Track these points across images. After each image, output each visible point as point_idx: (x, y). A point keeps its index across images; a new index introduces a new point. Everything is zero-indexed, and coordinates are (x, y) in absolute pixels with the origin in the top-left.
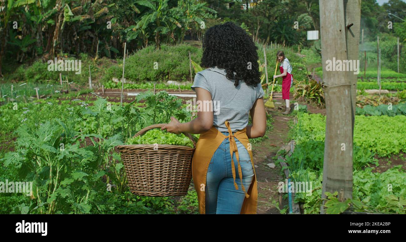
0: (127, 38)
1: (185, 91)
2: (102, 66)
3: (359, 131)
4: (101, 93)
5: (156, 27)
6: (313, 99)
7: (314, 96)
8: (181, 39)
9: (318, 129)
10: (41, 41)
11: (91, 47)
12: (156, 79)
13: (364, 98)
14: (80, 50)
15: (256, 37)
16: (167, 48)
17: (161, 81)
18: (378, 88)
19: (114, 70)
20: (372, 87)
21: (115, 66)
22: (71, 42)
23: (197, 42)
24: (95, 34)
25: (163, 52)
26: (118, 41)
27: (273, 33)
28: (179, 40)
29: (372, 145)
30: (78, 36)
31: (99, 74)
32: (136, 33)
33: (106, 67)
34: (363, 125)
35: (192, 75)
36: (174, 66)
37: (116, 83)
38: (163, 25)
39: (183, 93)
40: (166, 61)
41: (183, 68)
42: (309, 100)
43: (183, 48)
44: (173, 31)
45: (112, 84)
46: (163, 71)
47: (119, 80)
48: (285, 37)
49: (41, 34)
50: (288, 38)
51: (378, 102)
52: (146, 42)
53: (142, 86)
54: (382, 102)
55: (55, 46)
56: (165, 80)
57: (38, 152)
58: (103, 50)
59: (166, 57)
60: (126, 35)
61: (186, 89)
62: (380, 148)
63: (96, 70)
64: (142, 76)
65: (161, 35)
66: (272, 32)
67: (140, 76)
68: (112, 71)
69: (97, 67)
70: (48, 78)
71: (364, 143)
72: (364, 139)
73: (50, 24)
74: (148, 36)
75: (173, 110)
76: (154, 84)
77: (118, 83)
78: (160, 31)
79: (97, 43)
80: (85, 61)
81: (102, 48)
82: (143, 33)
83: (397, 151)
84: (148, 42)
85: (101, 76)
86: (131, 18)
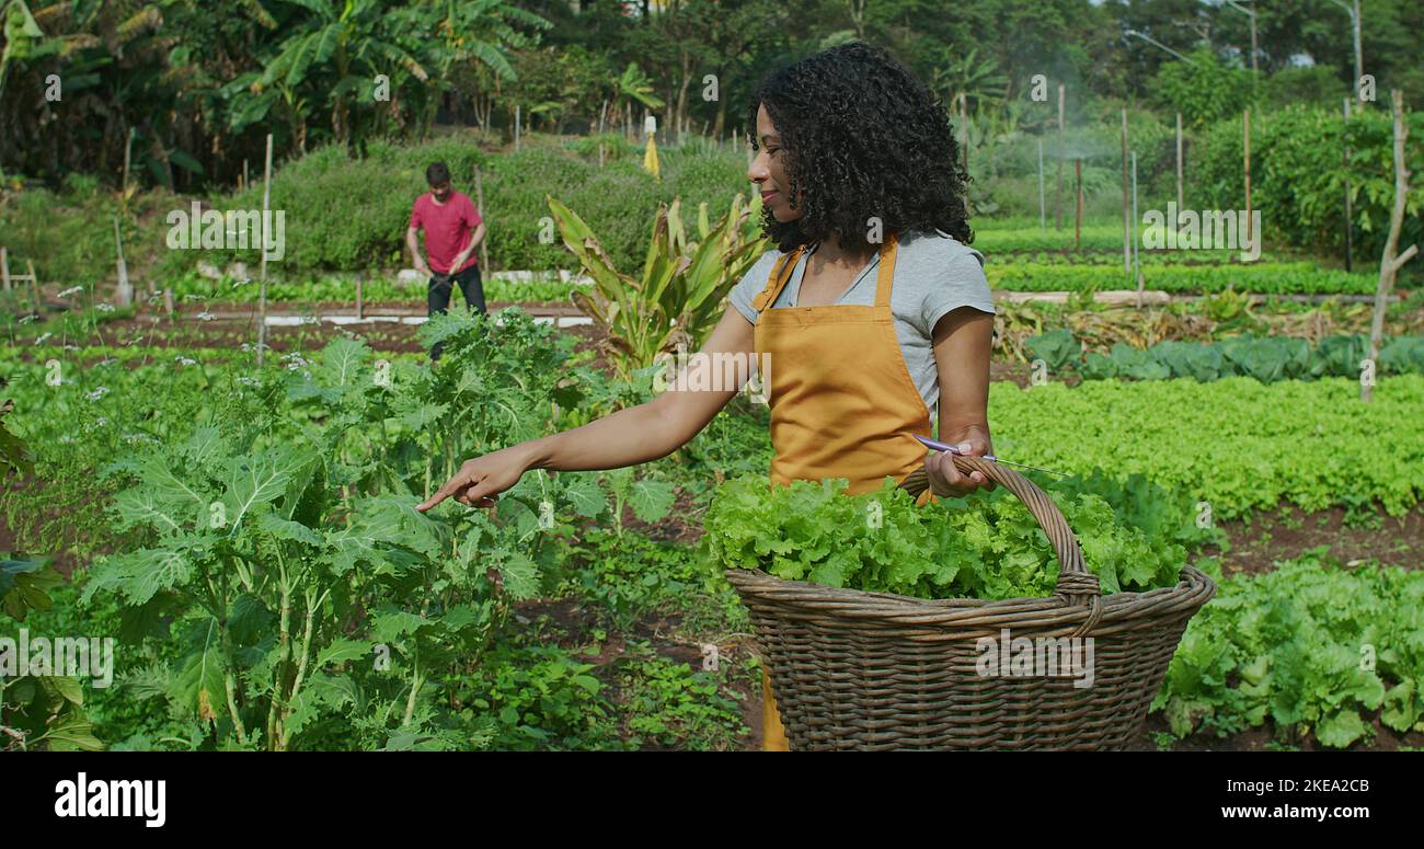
0: (230, 117)
2: (151, 219)
4: (165, 316)
5: (335, 77)
8: (424, 121)
11: (98, 150)
12: (359, 266)
13: (1096, 320)
14: (62, 162)
15: (679, 113)
16: (393, 154)
17: (374, 272)
18: (1133, 286)
20: (1115, 283)
22: (28, 132)
23: (474, 133)
24: (112, 104)
25: (380, 170)
26: (196, 128)
27: (735, 97)
28: (419, 123)
29: (1187, 481)
30: (52, 111)
31: (145, 248)
32: (260, 102)
34: (1133, 412)
35: (488, 248)
37: (212, 280)
38: (359, 70)
40: (392, 200)
44: (396, 93)
45: (200, 284)
46: (381, 235)
47: (223, 269)
51: (1144, 335)
52: (299, 131)
53: (311, 289)
54: (1156, 332)
56: (392, 267)
57: (245, 546)
58: (145, 163)
59: (390, 186)
60: (226, 108)
62: (1216, 491)
63: (131, 234)
64: (306, 254)
65: (354, 107)
66: (733, 95)
67: (301, 254)
69: (135, 222)
71: (1162, 474)
72: (1159, 459)
74: (306, 112)
75: (540, 376)
76: (354, 281)
77: (221, 282)
78: (351, 93)
79: (125, 136)
80: (87, 203)
81: (141, 154)
82: (289, 98)
83: (1271, 500)
84: (308, 133)
85: (154, 258)
86: (243, 48)
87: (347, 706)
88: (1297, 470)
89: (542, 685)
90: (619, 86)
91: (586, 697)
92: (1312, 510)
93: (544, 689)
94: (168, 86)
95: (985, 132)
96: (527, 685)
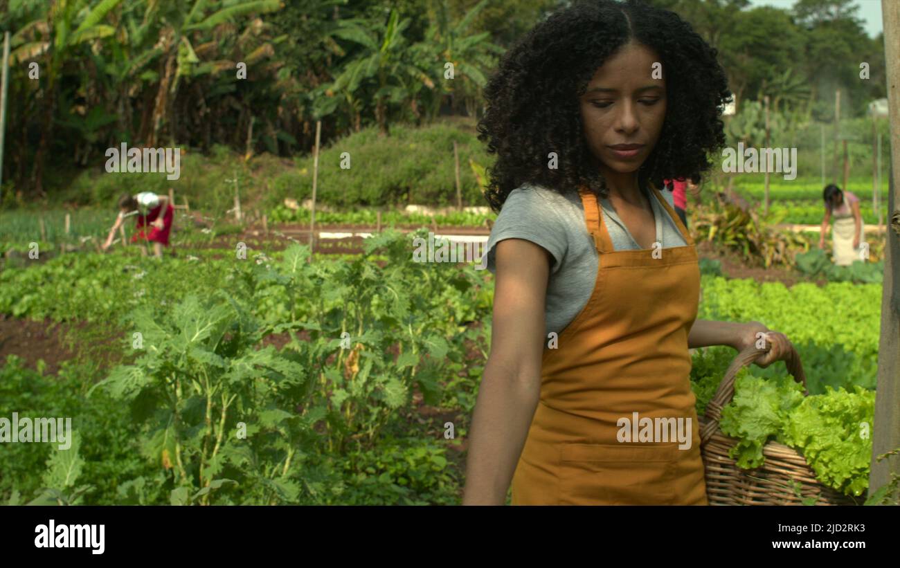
0: (313, 110)
1: (446, 228)
2: (261, 173)
3: (846, 319)
4: (262, 232)
5: (377, 86)
6: (733, 246)
7: (736, 239)
8: (432, 113)
9: (751, 314)
10: (128, 119)
11: (234, 131)
12: (382, 203)
14: (212, 137)
16: (405, 134)
17: (391, 206)
18: (876, 223)
19: (289, 181)
21: (290, 173)
22: (193, 120)
23: (466, 121)
24: (243, 103)
25: (397, 143)
26: (294, 117)
28: (428, 115)
30: (207, 107)
31: (255, 190)
32: (333, 101)
33: (271, 175)
34: (853, 304)
35: (461, 192)
36: (421, 174)
37: (293, 210)
38: (393, 82)
39: (441, 232)
40: (403, 162)
41: (441, 177)
42: (723, 248)
43: (441, 133)
44: (414, 96)
45: (285, 213)
46: (396, 184)
47: (300, 203)
49: (128, 102)
51: (878, 253)
52: (355, 120)
53: (352, 217)
55: (158, 131)
56: (402, 203)
57: (183, 366)
58: (261, 139)
59: (402, 153)
60: (311, 106)
61: (449, 224)
63: (248, 182)
64: (350, 194)
65: (389, 105)
67: (345, 195)
68: (284, 185)
69: (250, 175)
71: (860, 344)
72: (859, 335)
73: (146, 82)
74: (359, 108)
76: (378, 213)
77: (298, 211)
78: (386, 97)
79: (249, 122)
80: (224, 162)
81: (259, 133)
82: (350, 99)
84: (361, 120)
85: (260, 196)
86: (323, 68)
87: (244, 465)
89: (411, 461)
91: (438, 469)
93: (412, 463)
94: (277, 91)
96: (402, 460)
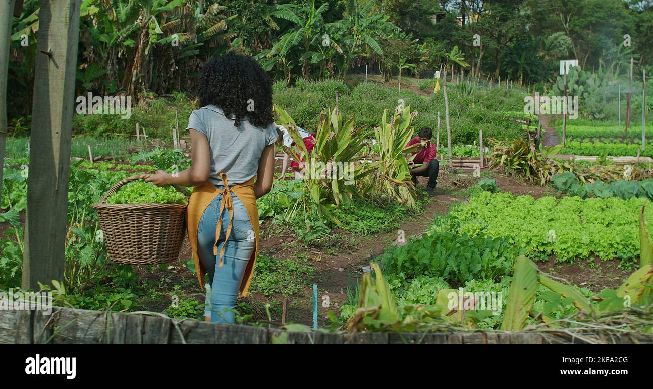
5: (303, 51)
6: (517, 169)
7: (520, 164)
8: (343, 71)
10: (115, 73)
13: (602, 169)
15: (477, 69)
18: (635, 154)
27: (505, 63)
28: (340, 73)
30: (176, 66)
32: (271, 62)
40: (300, 106)
42: (510, 171)
44: (330, 59)
48: (525, 69)
49: (115, 61)
50: (529, 72)
52: (288, 75)
55: (135, 81)
59: (300, 100)
65: (312, 65)
66: (504, 61)
70: (117, 130)
74: (292, 67)
78: (309, 59)
80: (179, 105)
82: (284, 60)
83: (585, 253)
84: (292, 76)
86: (266, 39)
88: (599, 241)
90: (449, 57)
92: (605, 260)
95: (602, 80)
